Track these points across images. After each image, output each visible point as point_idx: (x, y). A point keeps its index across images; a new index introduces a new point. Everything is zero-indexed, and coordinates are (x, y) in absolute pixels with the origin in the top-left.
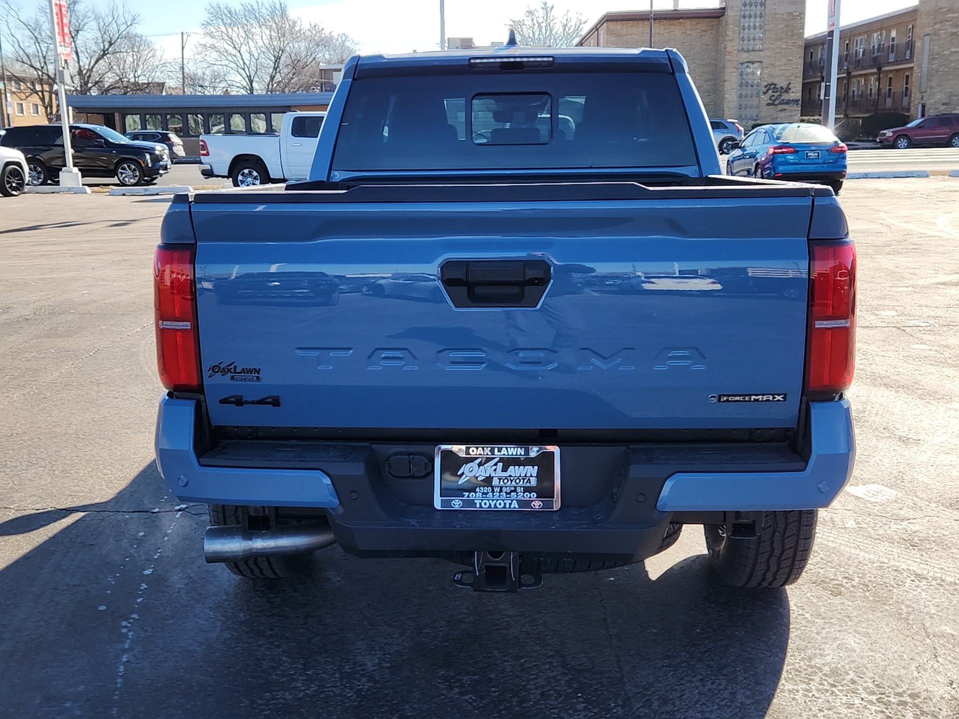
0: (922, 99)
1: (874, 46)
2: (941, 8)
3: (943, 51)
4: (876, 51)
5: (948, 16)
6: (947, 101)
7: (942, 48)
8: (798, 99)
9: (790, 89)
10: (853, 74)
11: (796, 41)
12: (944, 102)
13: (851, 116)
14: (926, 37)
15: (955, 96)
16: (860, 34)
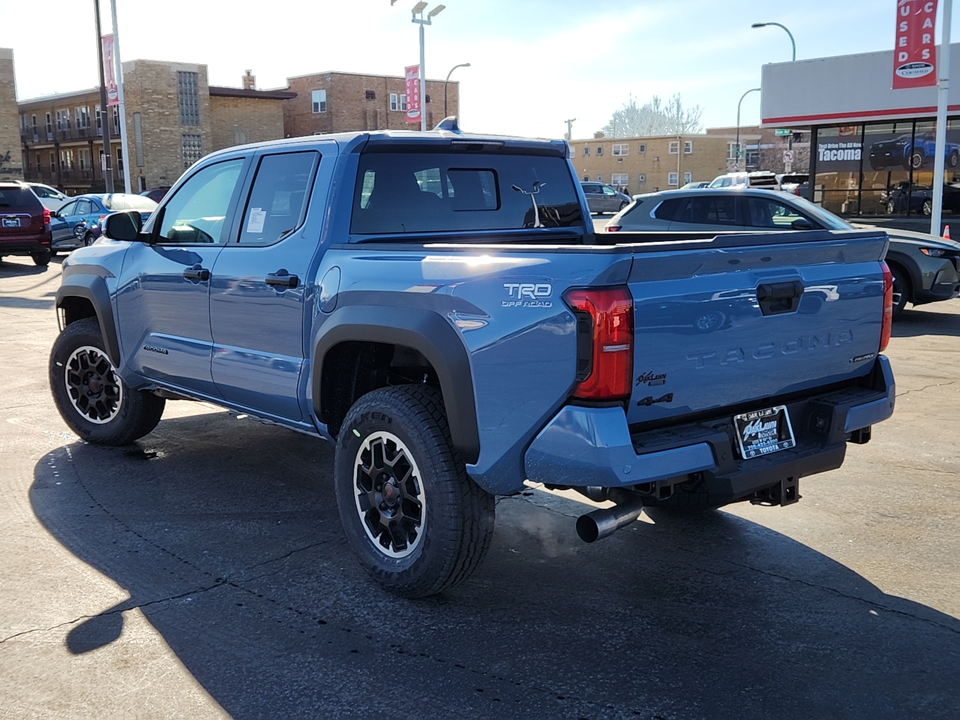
0: (141, 172)
1: (78, 120)
2: (146, 89)
3: (153, 129)
4: (81, 124)
5: (153, 97)
6: (164, 175)
7: (153, 126)
8: (20, 167)
9: (10, 157)
10: (62, 145)
11: (10, 109)
12: (161, 176)
13: (65, 187)
14: (135, 115)
15: (170, 171)
16: (61, 107)
